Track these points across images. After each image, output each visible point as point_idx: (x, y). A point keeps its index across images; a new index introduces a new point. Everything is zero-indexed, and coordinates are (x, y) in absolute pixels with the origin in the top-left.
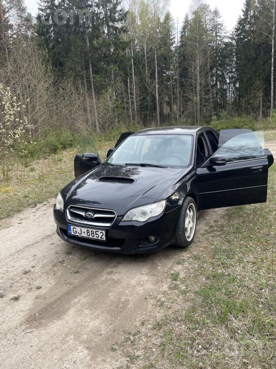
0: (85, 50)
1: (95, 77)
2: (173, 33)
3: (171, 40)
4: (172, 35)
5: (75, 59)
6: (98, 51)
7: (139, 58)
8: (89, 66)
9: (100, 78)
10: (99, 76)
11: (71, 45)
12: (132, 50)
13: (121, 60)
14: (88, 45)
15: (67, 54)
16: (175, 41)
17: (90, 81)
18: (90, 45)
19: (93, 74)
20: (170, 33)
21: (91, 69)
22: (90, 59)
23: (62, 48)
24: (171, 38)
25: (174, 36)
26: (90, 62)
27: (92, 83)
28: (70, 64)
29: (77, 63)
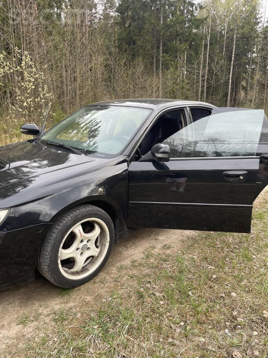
0: (158, 28)
1: (164, 57)
2: (260, 12)
3: (257, 19)
4: (260, 13)
5: (147, 37)
6: (170, 29)
7: (217, 38)
8: (160, 44)
9: (168, 58)
10: (168, 55)
11: (145, 23)
12: (210, 29)
13: (193, 38)
14: (162, 23)
15: (140, 31)
16: (261, 21)
17: (159, 60)
18: (163, 23)
19: (163, 53)
20: (257, 12)
21: (161, 48)
22: (161, 38)
23: (136, 26)
24: (258, 17)
25: (262, 15)
26: (161, 41)
27: (161, 62)
28: (141, 42)
29: (148, 41)
